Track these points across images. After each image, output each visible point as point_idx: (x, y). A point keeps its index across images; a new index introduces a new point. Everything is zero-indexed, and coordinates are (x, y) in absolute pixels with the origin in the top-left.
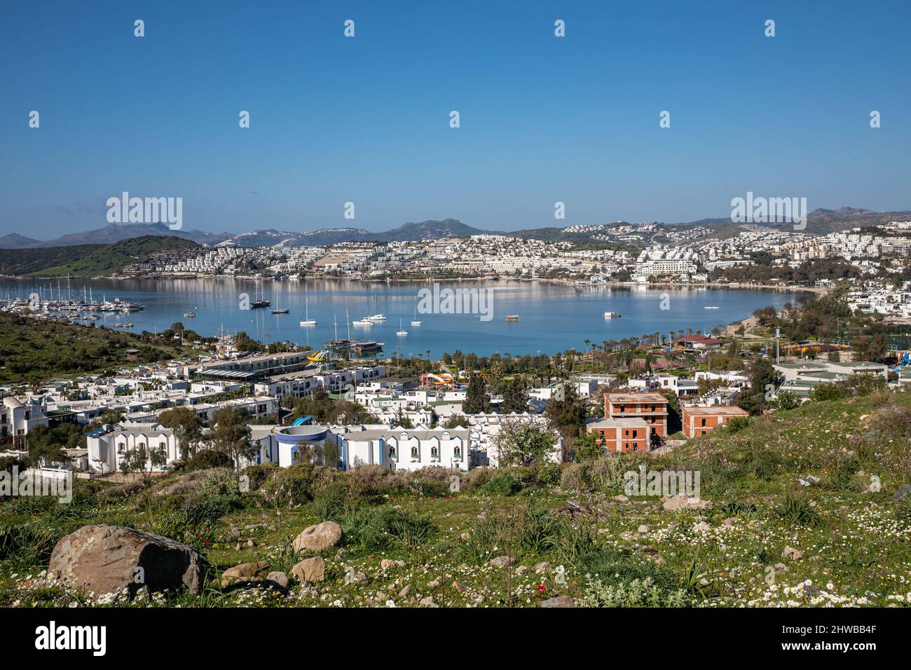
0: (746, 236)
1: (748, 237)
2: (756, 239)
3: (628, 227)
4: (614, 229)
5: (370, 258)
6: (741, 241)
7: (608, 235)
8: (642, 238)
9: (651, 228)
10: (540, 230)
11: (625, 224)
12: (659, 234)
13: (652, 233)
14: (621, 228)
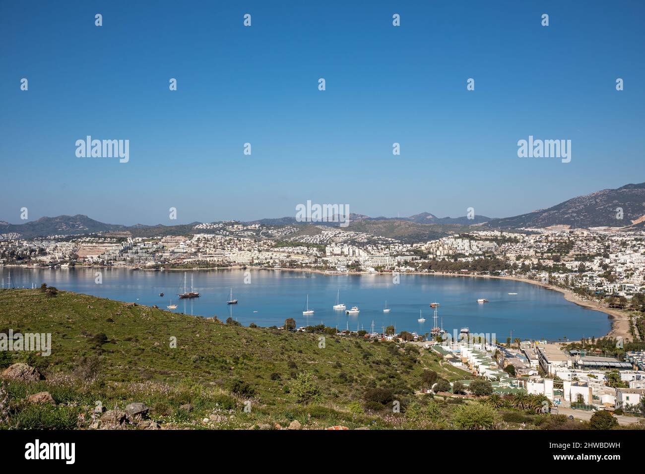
0: (326, 234)
1: (327, 234)
2: (333, 236)
3: (240, 225)
4: (231, 226)
5: (122, 251)
6: (324, 237)
7: (227, 231)
8: (254, 234)
9: (257, 226)
10: (178, 226)
11: (237, 223)
12: (264, 231)
13: (259, 231)
14: (236, 226)
